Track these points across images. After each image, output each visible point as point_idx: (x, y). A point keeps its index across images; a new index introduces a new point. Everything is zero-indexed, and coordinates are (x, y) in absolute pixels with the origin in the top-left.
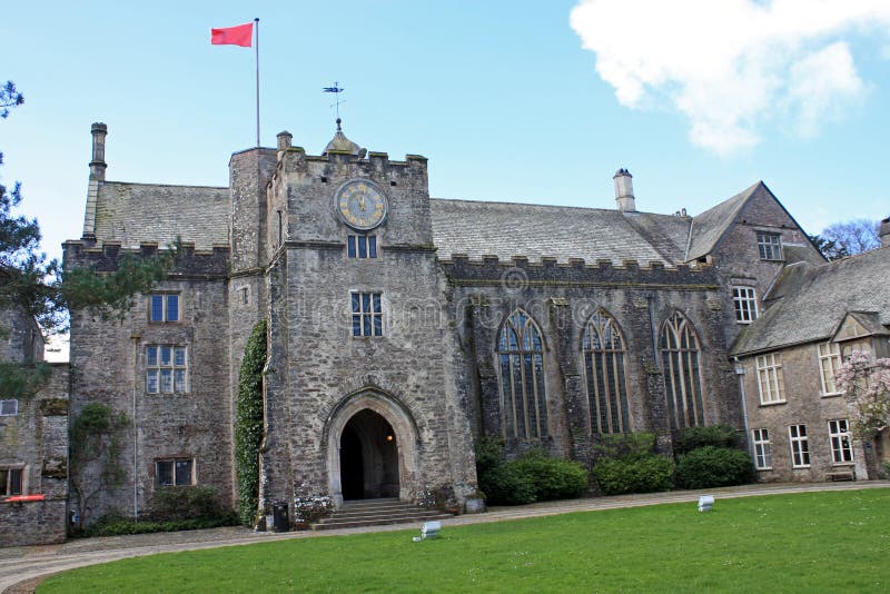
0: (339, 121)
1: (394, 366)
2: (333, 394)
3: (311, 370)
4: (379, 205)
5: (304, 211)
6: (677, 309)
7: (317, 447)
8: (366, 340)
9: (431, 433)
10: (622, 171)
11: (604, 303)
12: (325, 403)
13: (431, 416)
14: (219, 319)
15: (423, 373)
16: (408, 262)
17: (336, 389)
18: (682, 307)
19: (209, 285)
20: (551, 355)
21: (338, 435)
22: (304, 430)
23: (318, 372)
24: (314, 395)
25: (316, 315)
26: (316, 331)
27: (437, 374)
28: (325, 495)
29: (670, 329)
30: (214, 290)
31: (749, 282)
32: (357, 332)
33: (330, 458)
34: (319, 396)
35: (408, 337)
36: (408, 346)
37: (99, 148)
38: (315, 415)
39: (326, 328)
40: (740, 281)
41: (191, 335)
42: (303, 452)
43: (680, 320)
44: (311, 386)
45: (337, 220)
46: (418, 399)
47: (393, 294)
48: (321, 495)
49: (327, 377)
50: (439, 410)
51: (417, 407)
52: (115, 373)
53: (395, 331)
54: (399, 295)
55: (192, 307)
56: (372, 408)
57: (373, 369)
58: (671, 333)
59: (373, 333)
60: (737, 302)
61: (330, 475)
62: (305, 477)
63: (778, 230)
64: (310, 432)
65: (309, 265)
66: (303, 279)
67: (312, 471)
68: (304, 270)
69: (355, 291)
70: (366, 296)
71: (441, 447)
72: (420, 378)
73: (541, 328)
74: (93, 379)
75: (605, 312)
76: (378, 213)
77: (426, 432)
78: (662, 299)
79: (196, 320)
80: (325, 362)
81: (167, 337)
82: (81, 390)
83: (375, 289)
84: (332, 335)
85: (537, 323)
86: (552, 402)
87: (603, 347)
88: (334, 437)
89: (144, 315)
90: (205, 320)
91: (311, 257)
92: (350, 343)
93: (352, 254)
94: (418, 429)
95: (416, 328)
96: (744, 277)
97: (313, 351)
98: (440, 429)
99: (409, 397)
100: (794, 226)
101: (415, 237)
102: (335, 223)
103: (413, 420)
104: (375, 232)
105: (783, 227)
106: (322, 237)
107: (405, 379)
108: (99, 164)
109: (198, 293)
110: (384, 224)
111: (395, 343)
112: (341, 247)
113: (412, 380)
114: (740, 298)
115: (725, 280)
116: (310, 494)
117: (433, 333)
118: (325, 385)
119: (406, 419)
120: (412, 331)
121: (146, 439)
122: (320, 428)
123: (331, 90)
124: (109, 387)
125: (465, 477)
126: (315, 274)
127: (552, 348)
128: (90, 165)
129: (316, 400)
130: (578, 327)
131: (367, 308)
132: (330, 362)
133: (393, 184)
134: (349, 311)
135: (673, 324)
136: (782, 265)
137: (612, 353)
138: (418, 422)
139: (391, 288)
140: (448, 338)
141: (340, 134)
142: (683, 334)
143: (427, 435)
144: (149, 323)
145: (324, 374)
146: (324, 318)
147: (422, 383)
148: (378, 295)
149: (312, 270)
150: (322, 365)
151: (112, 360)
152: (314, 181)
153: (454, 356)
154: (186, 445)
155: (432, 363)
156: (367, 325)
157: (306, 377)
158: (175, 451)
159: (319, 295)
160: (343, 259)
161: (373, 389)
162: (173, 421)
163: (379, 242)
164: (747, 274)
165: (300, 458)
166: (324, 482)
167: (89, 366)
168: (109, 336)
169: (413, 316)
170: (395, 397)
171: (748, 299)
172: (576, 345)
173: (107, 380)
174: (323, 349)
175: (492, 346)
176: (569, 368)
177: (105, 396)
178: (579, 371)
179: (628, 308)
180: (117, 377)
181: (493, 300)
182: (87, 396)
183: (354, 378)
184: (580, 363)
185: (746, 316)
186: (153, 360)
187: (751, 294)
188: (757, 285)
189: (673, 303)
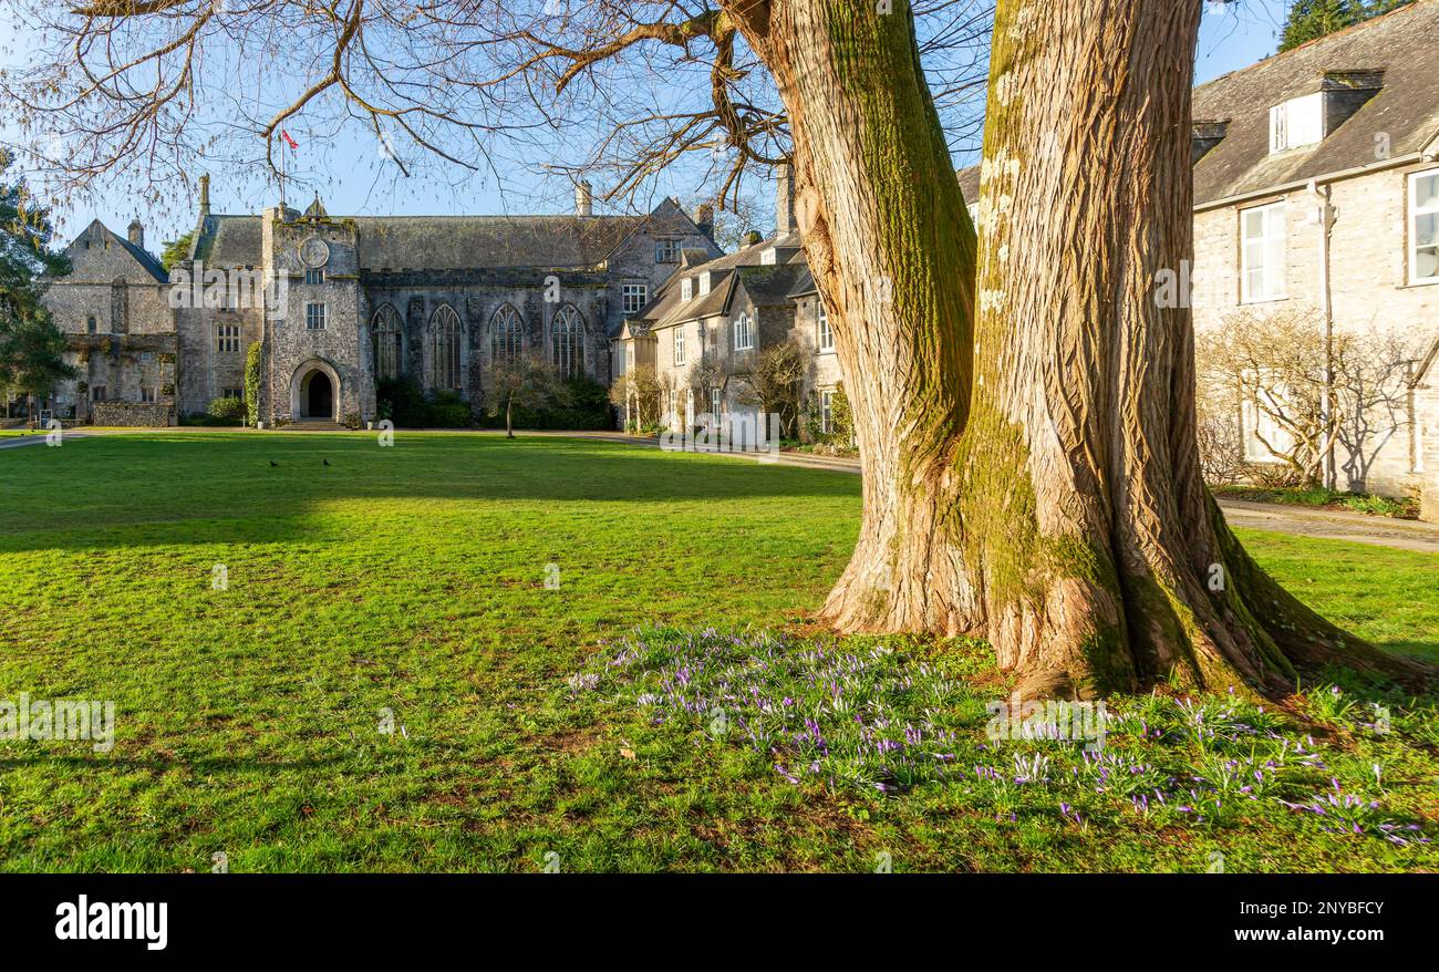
0: (318, 192)
1: (330, 346)
2: (296, 361)
3: (284, 347)
4: (326, 253)
6: (569, 304)
7: (285, 388)
8: (314, 331)
9: (349, 384)
12: (291, 365)
13: (350, 374)
15: (347, 350)
16: (339, 287)
17: (298, 358)
18: (574, 303)
20: (466, 337)
21: (298, 383)
22: (279, 379)
23: (287, 348)
24: (285, 361)
25: (287, 317)
26: (286, 326)
27: (355, 351)
28: (289, 413)
29: (562, 318)
31: (642, 280)
32: (309, 327)
33: (293, 394)
34: (288, 361)
35: (338, 329)
36: (339, 335)
37: (206, 192)
38: (286, 372)
39: (292, 324)
40: (632, 280)
41: (241, 320)
42: (279, 390)
43: (572, 312)
44: (284, 355)
45: (300, 263)
46: (343, 365)
47: (331, 305)
48: (287, 413)
49: (292, 351)
50: (354, 371)
51: (342, 369)
52: (202, 339)
53: (330, 326)
54: (334, 306)
56: (318, 368)
57: (317, 347)
58: (562, 321)
59: (318, 327)
60: (627, 297)
61: (293, 403)
62: (278, 403)
63: (680, 237)
64: (282, 380)
67: (282, 400)
69: (310, 303)
70: (316, 306)
71: (355, 392)
72: (344, 353)
73: (460, 318)
74: (190, 343)
75: (510, 307)
76: (324, 258)
79: (245, 311)
80: (291, 342)
81: (229, 320)
82: (184, 348)
83: (321, 302)
84: (295, 329)
85: (457, 314)
87: (506, 330)
88: (296, 383)
90: (249, 311)
92: (305, 332)
93: (308, 283)
94: (342, 381)
95: (343, 324)
96: (636, 277)
97: (284, 337)
98: (355, 382)
99: (337, 363)
100: (698, 232)
101: (346, 271)
102: (299, 265)
103: (339, 376)
104: (322, 270)
105: (686, 234)
106: (291, 273)
107: (336, 353)
108: (205, 203)
110: (327, 264)
111: (331, 333)
112: (302, 279)
113: (340, 354)
114: (630, 294)
115: (616, 281)
116: (281, 412)
117: (353, 328)
118: (291, 356)
119: (336, 375)
120: (340, 327)
121: (217, 377)
122: (288, 378)
124: (198, 348)
125: (368, 409)
128: (201, 204)
129: (286, 364)
130: (487, 317)
131: (316, 313)
132: (294, 343)
133: (334, 239)
134: (305, 315)
135: (565, 314)
136: (677, 266)
137: (513, 334)
138: (342, 377)
139: (330, 302)
141: (316, 200)
142: (573, 321)
143: (347, 384)
144: (219, 312)
145: (290, 349)
146: (291, 318)
147: (345, 356)
148: (322, 306)
150: (290, 344)
151: (200, 332)
152: (288, 239)
154: (238, 380)
155: (352, 345)
156: (315, 323)
157: (281, 351)
158: (233, 384)
159: (289, 305)
160: (303, 286)
161: (318, 359)
162: (231, 366)
163: (324, 275)
164: (640, 275)
165: (277, 393)
167: (188, 335)
168: (198, 320)
169: (342, 317)
170: (330, 363)
171: (638, 294)
172: (484, 329)
173: (197, 343)
174: (290, 335)
175: (424, 329)
176: (474, 345)
177: (196, 352)
178: (483, 347)
179: (528, 304)
180: (201, 342)
181: (427, 299)
182: (187, 353)
183: (307, 352)
184: (487, 340)
185: (634, 307)
186: (221, 333)
187: (642, 290)
188: (649, 283)
189: (566, 299)
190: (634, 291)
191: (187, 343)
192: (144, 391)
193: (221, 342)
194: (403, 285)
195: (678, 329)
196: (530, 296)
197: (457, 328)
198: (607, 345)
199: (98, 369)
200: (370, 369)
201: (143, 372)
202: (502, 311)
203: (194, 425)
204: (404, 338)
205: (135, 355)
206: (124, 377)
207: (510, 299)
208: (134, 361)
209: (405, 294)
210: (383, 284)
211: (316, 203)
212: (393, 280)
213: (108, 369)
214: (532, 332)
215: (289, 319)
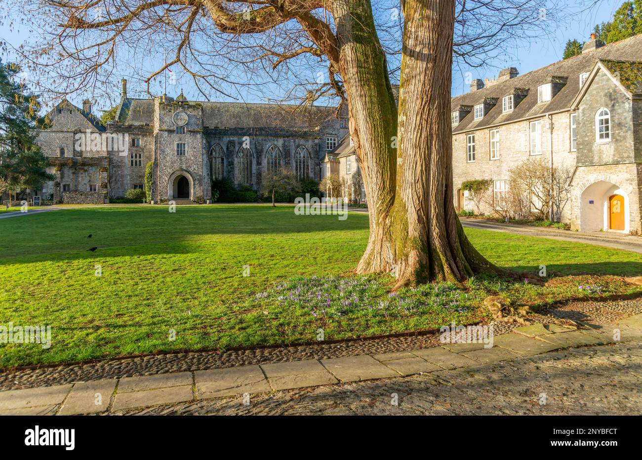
1: (188, 163)
2: (171, 171)
3: (165, 164)
4: (186, 119)
5: (164, 120)
6: (303, 145)
7: (166, 184)
8: (180, 156)
9: (198, 182)
12: (168, 173)
13: (198, 177)
15: (197, 166)
16: (194, 135)
17: (172, 169)
18: (305, 144)
19: (148, 136)
20: (255, 159)
22: (162, 180)
25: (167, 149)
26: (166, 153)
27: (200, 166)
28: (167, 196)
29: (299, 152)
30: (150, 138)
31: (334, 136)
32: (178, 154)
33: (169, 187)
34: (166, 171)
35: (193, 156)
36: (193, 158)
38: (165, 176)
39: (169, 153)
40: (330, 136)
41: (143, 150)
43: (304, 149)
44: (164, 168)
47: (189, 144)
49: (169, 166)
50: (201, 176)
51: (194, 174)
52: (122, 160)
53: (188, 154)
54: (191, 144)
55: (143, 142)
56: (182, 174)
57: (182, 164)
59: (182, 154)
60: (328, 143)
61: (169, 191)
62: (162, 191)
64: (164, 180)
65: (165, 136)
66: (163, 140)
67: (164, 190)
68: (163, 137)
69: (178, 143)
70: (181, 144)
71: (201, 186)
73: (252, 151)
74: (116, 162)
75: (276, 146)
76: (186, 121)
78: (297, 142)
79: (145, 146)
81: (136, 151)
82: (112, 165)
83: (184, 142)
84: (171, 155)
85: (251, 149)
86: (254, 173)
87: (274, 157)
88: (171, 181)
90: (147, 146)
91: (166, 134)
92: (176, 157)
93: (177, 133)
94: (194, 181)
96: (332, 134)
97: (165, 159)
98: (201, 181)
99: (192, 171)
101: (196, 127)
102: (173, 124)
103: (193, 178)
104: (184, 127)
106: (169, 128)
107: (191, 167)
108: (125, 92)
109: (145, 138)
110: (187, 125)
111: (189, 157)
112: (174, 131)
113: (193, 167)
114: (329, 141)
115: (324, 135)
116: (163, 196)
117: (200, 155)
118: (168, 168)
119: (191, 177)
120: (194, 154)
121: (130, 179)
122: (167, 179)
124: (120, 164)
125: (207, 194)
126: (166, 138)
130: (265, 151)
131: (181, 148)
132: (170, 162)
133: (190, 112)
134: (176, 148)
135: (301, 150)
137: (277, 159)
138: (195, 179)
139: (188, 142)
142: (304, 153)
143: (196, 182)
144: (131, 147)
147: (196, 168)
148: (184, 144)
150: (167, 163)
152: (167, 112)
153: (205, 162)
154: (141, 181)
155: (199, 163)
156: (181, 151)
157: (163, 166)
158: (138, 182)
159: (167, 144)
160: (175, 134)
161: (182, 170)
162: (138, 174)
163: (185, 129)
164: (333, 133)
165: (161, 186)
166: (167, 193)
167: (114, 159)
169: (195, 150)
170: (189, 172)
171: (333, 141)
172: (263, 156)
173: (119, 162)
174: (168, 158)
175: (235, 156)
176: (259, 163)
177: (119, 166)
178: (263, 164)
179: (284, 145)
181: (236, 142)
182: (114, 167)
183: (177, 166)
184: (265, 162)
185: (331, 148)
186: (132, 157)
187: (335, 140)
188: (338, 137)
189: (301, 143)
190: (331, 139)
191: (114, 161)
192: (91, 186)
193: (132, 161)
194: (225, 135)
195: (348, 158)
196: (285, 141)
197: (251, 155)
198: (319, 164)
199: (66, 175)
200: (208, 175)
201: (90, 177)
202: (272, 148)
203: (118, 203)
204: (225, 160)
205: (86, 168)
206: (80, 179)
207: (276, 142)
208: (85, 171)
209: (226, 139)
210: (215, 134)
211: (182, 95)
212: (220, 132)
213: (72, 175)
214: (286, 158)
215: (168, 151)
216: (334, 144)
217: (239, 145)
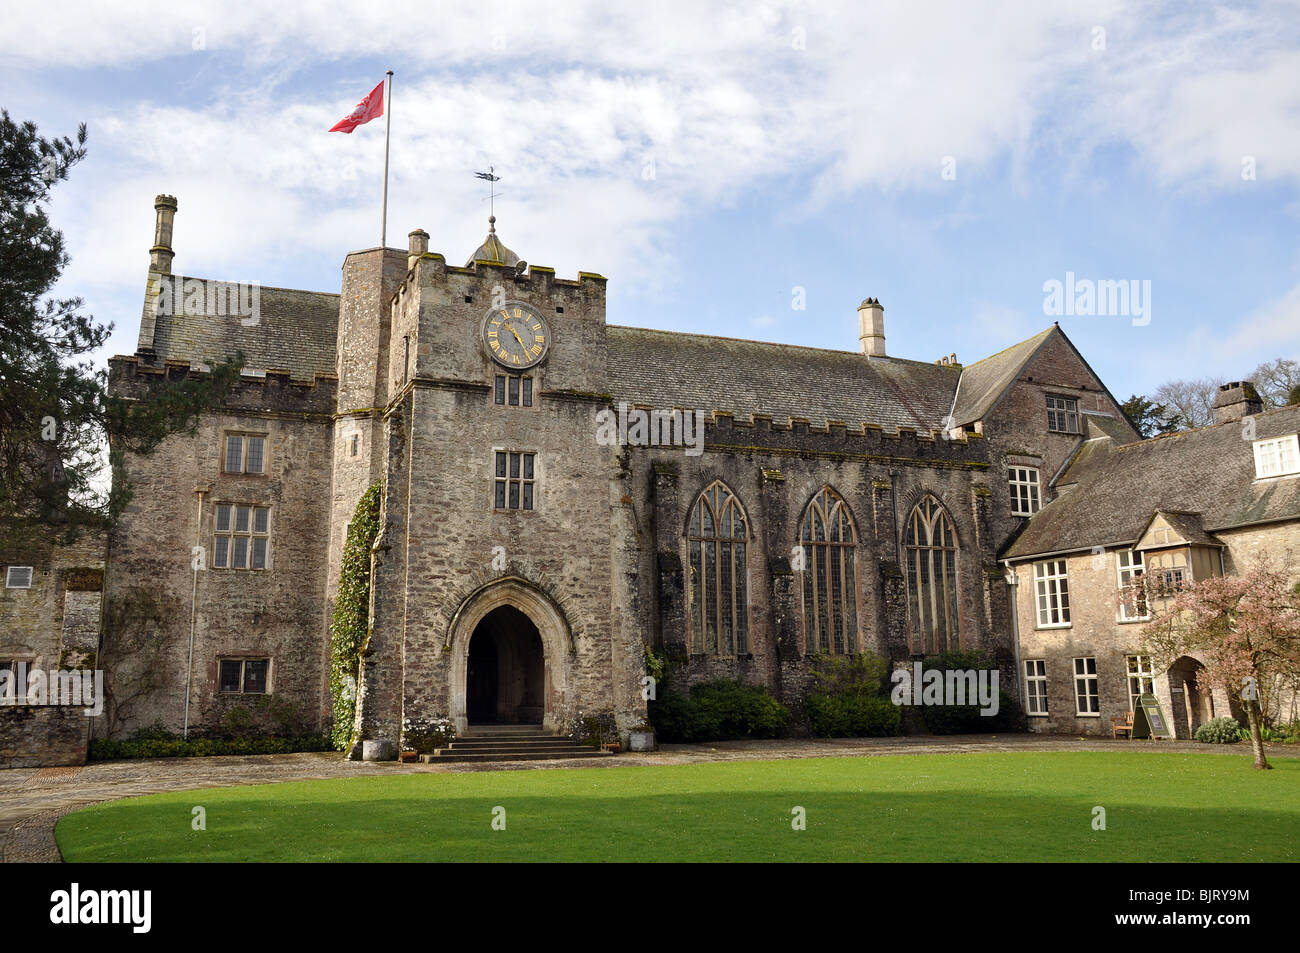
0: (493, 220)
1: (547, 550)
2: (462, 583)
3: (436, 550)
4: (539, 338)
5: (439, 339)
6: (930, 492)
7: (437, 652)
8: (511, 515)
9: (590, 642)
10: (870, 301)
11: (833, 480)
12: (451, 595)
13: (591, 619)
14: (316, 473)
15: (584, 562)
16: (573, 415)
17: (468, 577)
18: (937, 491)
19: (307, 428)
20: (758, 545)
21: (467, 638)
22: (422, 629)
23: (444, 553)
24: (438, 583)
25: (448, 478)
26: (446, 498)
27: (602, 564)
28: (444, 716)
29: (919, 520)
30: (312, 433)
31: (1031, 460)
32: (500, 502)
33: (454, 668)
34: (444, 584)
35: (567, 513)
36: (566, 525)
37: (165, 229)
38: (437, 610)
39: (459, 496)
40: (1019, 459)
41: (278, 493)
42: (420, 657)
43: (934, 508)
44: (435, 571)
45: (483, 354)
46: (575, 596)
47: (551, 455)
48: (439, 716)
49: (457, 560)
50: (603, 613)
51: (573, 607)
52: (172, 537)
53: (550, 505)
54: (558, 458)
55: (282, 455)
56: (514, 605)
57: (517, 553)
58: (921, 526)
59: (521, 505)
60: (1013, 488)
61: (453, 690)
62: (419, 691)
63: (1076, 393)
64: (430, 632)
65: (442, 411)
66: (432, 429)
67: (428, 683)
68: (436, 419)
69: (501, 449)
70: (515, 455)
71: (603, 661)
72: (579, 568)
73: (745, 509)
74: (140, 544)
75: (834, 492)
76: (537, 349)
77: (583, 640)
78: (910, 477)
79: (287, 472)
80: (455, 540)
81: (246, 493)
82: (123, 558)
83: (527, 448)
84: (466, 507)
85: (741, 502)
86: (755, 608)
87: (827, 538)
88: (461, 641)
89: (215, 463)
90: (298, 473)
91: (445, 401)
92: (489, 517)
93: (500, 400)
94: (572, 636)
95: (579, 501)
96: (1026, 454)
97: (441, 525)
98: (602, 636)
99: (563, 592)
100: (1100, 387)
101: (585, 382)
102: (480, 359)
103: (566, 622)
104: (532, 373)
105: (1084, 388)
106: (461, 376)
107: (560, 569)
108: (164, 251)
109: (291, 437)
110: (544, 364)
111: (550, 521)
112: (484, 390)
113: (569, 570)
114: (1018, 482)
115: (998, 457)
116: (424, 714)
117: (599, 510)
118: (454, 572)
119: (557, 620)
120: (572, 506)
121: (208, 629)
122: (444, 628)
123: (485, 176)
124: (161, 556)
126: (449, 425)
127: (758, 536)
128: (151, 251)
129: (439, 590)
130: (794, 512)
131: (515, 473)
132: (462, 541)
133: (560, 310)
134: (491, 474)
135: (925, 513)
136: (1078, 440)
137: (839, 547)
138: (573, 627)
139: (548, 448)
140: (620, 518)
141: (493, 239)
142: (937, 525)
143: (584, 644)
144: (223, 473)
145: (453, 556)
146: (458, 482)
147: (581, 575)
148: (530, 456)
149: (446, 418)
150: (451, 544)
151: (169, 519)
152: (455, 300)
153: (626, 542)
154: (262, 638)
155: (596, 550)
156: (512, 489)
157: (430, 559)
158: (245, 646)
159: (453, 451)
160: (487, 406)
161: (516, 580)
162: (245, 606)
163: (536, 385)
164: (1029, 450)
165: (415, 666)
166: (444, 699)
167: (136, 526)
168: (166, 488)
169: (575, 485)
170: (547, 594)
171: (1029, 482)
172: (791, 534)
173: (159, 546)
175: (679, 530)
177: (155, 568)
179: (864, 490)
180: (173, 543)
182: (131, 566)
183: (493, 562)
184: (796, 558)
185: (1024, 507)
186: (223, 523)
187: (1032, 478)
188: (1043, 466)
189: (925, 484)
190: (1023, 477)
191: (132, 542)
193: (223, 544)
196: (866, 475)
197: (741, 528)
200: (632, 607)
202: (821, 500)
207: (835, 478)
214: (873, 542)
215: (453, 483)
216: (1034, 489)
217: (696, 485)
